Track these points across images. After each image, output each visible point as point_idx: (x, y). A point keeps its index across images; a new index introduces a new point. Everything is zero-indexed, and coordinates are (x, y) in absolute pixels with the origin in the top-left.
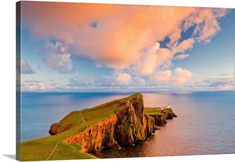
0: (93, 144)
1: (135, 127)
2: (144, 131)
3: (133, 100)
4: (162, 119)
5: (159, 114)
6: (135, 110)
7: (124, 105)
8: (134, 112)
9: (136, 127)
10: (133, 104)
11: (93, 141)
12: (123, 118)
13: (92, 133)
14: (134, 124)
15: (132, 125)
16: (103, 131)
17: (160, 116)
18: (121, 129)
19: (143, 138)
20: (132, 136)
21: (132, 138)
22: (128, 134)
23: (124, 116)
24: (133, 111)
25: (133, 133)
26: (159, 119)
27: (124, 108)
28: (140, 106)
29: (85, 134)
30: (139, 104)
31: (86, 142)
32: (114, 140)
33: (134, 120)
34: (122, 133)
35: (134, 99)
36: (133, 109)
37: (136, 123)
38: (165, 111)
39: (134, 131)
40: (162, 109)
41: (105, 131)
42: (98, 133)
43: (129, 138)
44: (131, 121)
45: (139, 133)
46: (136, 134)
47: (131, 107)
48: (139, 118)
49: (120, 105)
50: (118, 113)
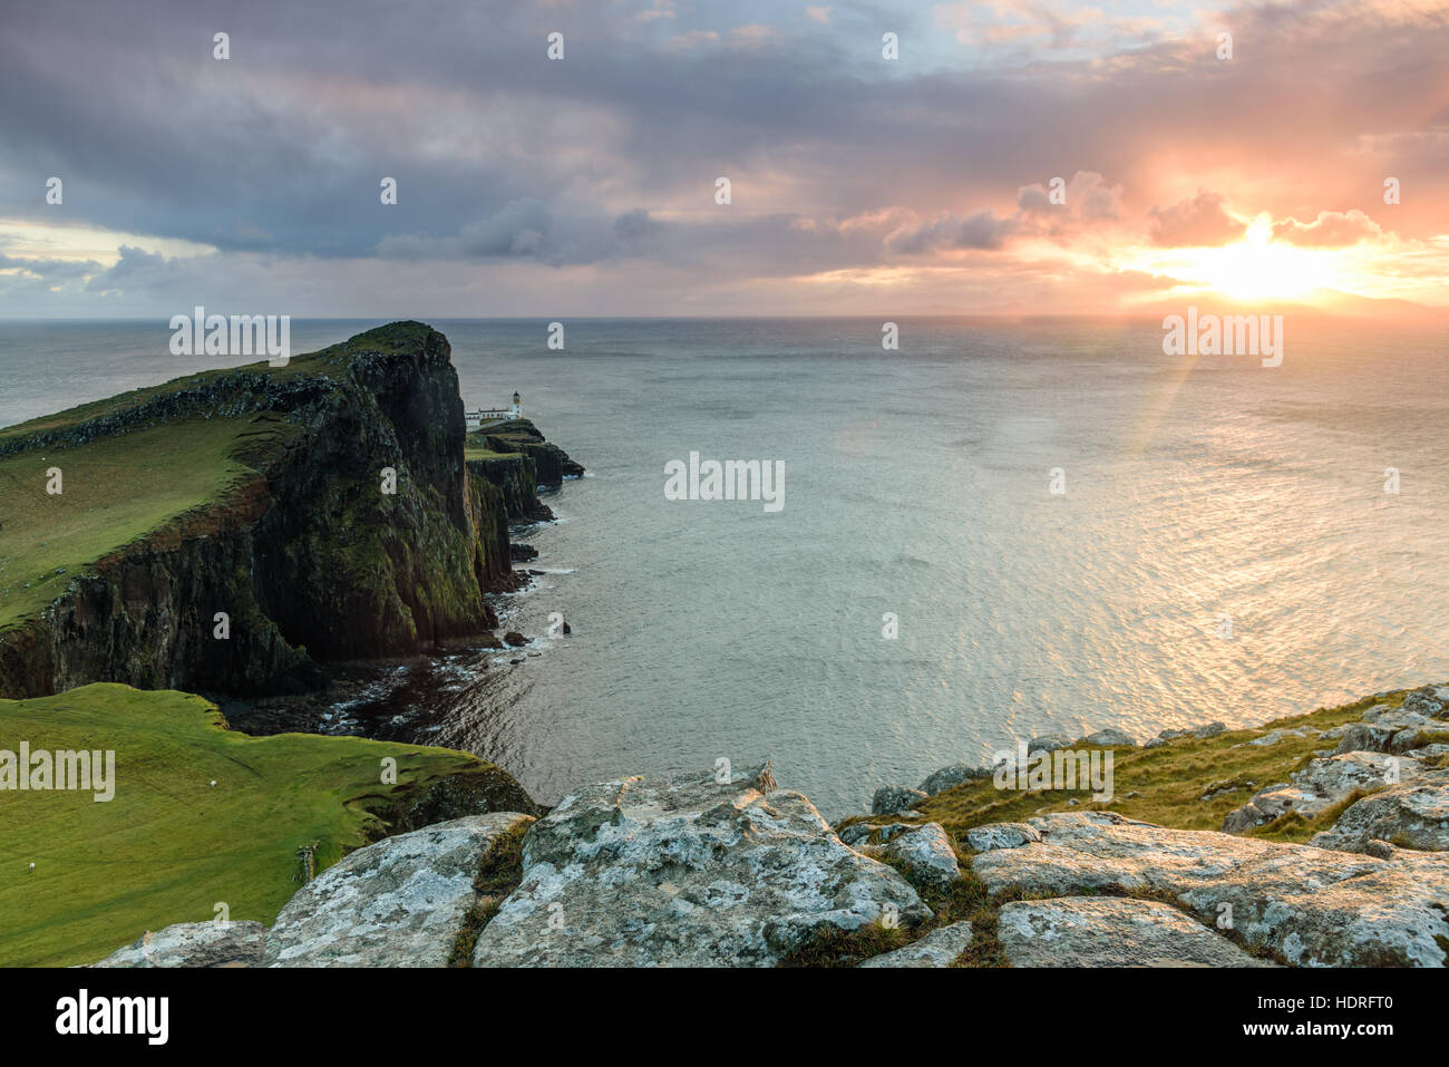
1: (413, 546)
3: (380, 372)
6: (398, 436)
7: (311, 407)
8: (397, 448)
9: (420, 545)
10: (379, 398)
13: (117, 606)
14: (402, 525)
15: (391, 532)
16: (187, 591)
19: (475, 610)
20: (398, 600)
21: (405, 612)
22: (369, 592)
23: (321, 480)
24: (388, 442)
25: (400, 580)
27: (316, 425)
28: (437, 407)
30: (429, 398)
32: (279, 639)
34: (317, 592)
35: (390, 357)
36: (384, 427)
37: (421, 517)
42: (161, 604)
43: (380, 618)
44: (385, 508)
45: (445, 577)
46: (427, 589)
47: (369, 416)
48: (435, 486)
49: (275, 402)
50: (274, 462)
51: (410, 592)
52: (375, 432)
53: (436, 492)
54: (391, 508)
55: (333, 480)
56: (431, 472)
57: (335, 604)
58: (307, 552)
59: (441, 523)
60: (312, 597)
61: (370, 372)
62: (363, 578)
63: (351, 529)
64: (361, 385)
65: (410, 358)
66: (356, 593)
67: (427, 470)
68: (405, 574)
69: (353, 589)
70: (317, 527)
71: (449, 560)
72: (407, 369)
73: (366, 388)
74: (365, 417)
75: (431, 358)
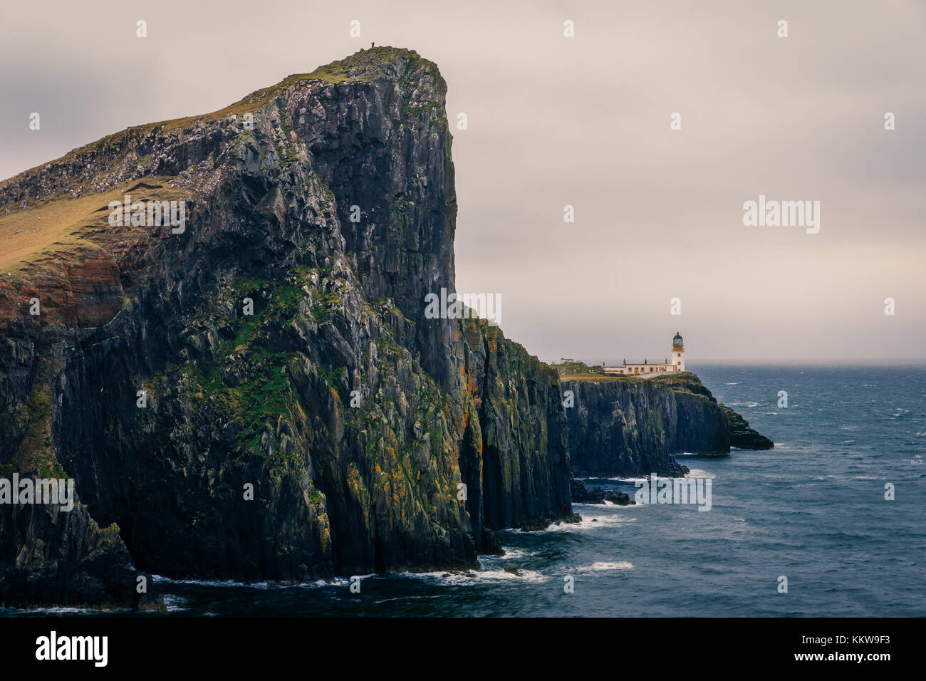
3: (319, 110)
6: (341, 213)
7: (209, 163)
8: (336, 232)
9: (361, 391)
10: (315, 151)
12: (196, 299)
14: (332, 358)
15: (310, 367)
18: (179, 413)
19: (448, 521)
20: (307, 483)
21: (314, 502)
23: (208, 278)
24: (321, 222)
25: (318, 454)
27: (208, 188)
28: (409, 172)
30: (397, 157)
33: (342, 323)
34: (180, 458)
36: (317, 198)
37: (366, 350)
44: (303, 325)
45: (401, 458)
46: (367, 474)
47: (292, 175)
48: (395, 301)
49: (162, 160)
50: (136, 241)
51: (336, 475)
52: (301, 203)
53: (397, 312)
54: (314, 327)
56: (392, 279)
57: (206, 479)
58: (175, 392)
59: (400, 362)
60: (174, 465)
61: (303, 110)
62: (251, 437)
63: (245, 358)
64: (287, 130)
65: (368, 89)
66: (238, 462)
67: (385, 273)
68: (331, 442)
69: (235, 455)
71: (410, 430)
72: (363, 107)
73: (293, 134)
74: (284, 176)
75: (408, 97)
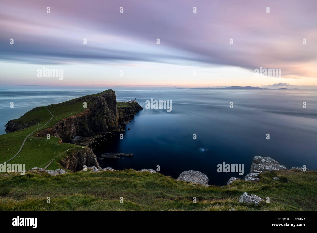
0: (67, 135)
2: (117, 121)
3: (106, 96)
4: (131, 110)
5: (128, 106)
7: (96, 100)
8: (107, 105)
9: (110, 117)
10: (105, 99)
11: (67, 132)
12: (96, 111)
13: (65, 125)
14: (108, 115)
15: (106, 116)
16: (76, 123)
17: (129, 108)
18: (96, 120)
20: (106, 125)
22: (102, 123)
25: (107, 122)
26: (128, 110)
27: (97, 102)
28: (113, 100)
29: (57, 127)
30: (112, 99)
31: (59, 134)
32: (89, 129)
33: (108, 112)
34: (96, 123)
35: (107, 94)
36: (106, 103)
37: (110, 114)
38: (132, 104)
39: (108, 121)
40: (130, 102)
41: (79, 123)
42: (72, 125)
43: (103, 127)
45: (113, 122)
46: (111, 124)
48: (112, 110)
51: (108, 124)
52: (104, 103)
54: (106, 113)
55: (99, 109)
56: (112, 108)
57: (98, 125)
58: (95, 118)
59: (113, 115)
61: (104, 96)
69: (100, 123)
70: (96, 115)
71: (114, 120)
73: (103, 98)
74: (103, 101)
75: (112, 94)
